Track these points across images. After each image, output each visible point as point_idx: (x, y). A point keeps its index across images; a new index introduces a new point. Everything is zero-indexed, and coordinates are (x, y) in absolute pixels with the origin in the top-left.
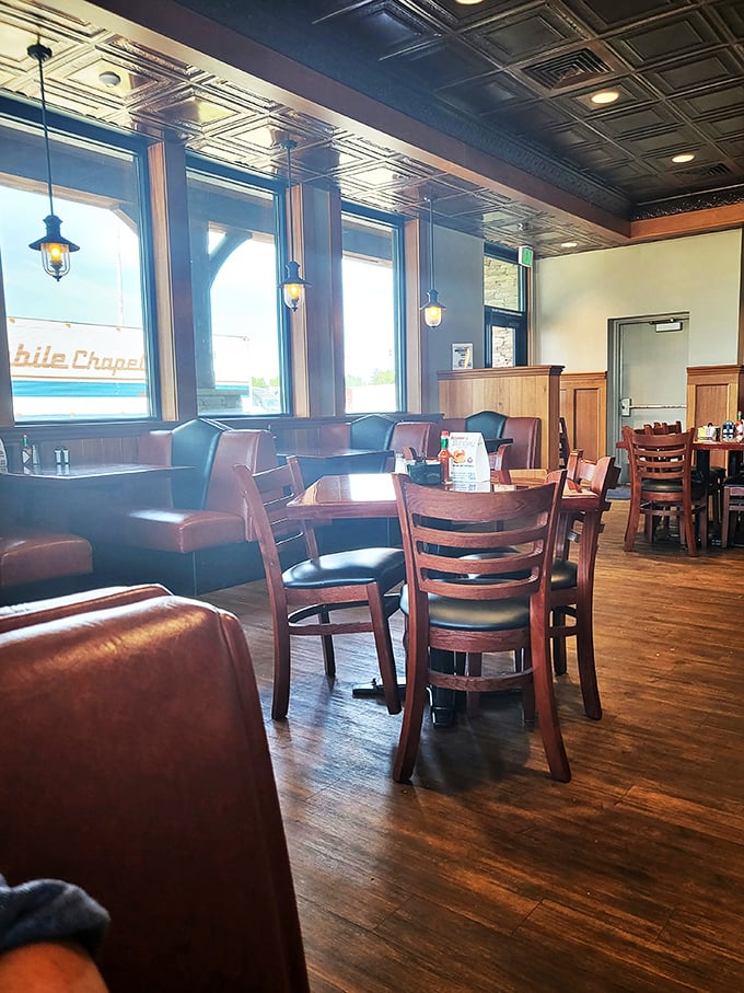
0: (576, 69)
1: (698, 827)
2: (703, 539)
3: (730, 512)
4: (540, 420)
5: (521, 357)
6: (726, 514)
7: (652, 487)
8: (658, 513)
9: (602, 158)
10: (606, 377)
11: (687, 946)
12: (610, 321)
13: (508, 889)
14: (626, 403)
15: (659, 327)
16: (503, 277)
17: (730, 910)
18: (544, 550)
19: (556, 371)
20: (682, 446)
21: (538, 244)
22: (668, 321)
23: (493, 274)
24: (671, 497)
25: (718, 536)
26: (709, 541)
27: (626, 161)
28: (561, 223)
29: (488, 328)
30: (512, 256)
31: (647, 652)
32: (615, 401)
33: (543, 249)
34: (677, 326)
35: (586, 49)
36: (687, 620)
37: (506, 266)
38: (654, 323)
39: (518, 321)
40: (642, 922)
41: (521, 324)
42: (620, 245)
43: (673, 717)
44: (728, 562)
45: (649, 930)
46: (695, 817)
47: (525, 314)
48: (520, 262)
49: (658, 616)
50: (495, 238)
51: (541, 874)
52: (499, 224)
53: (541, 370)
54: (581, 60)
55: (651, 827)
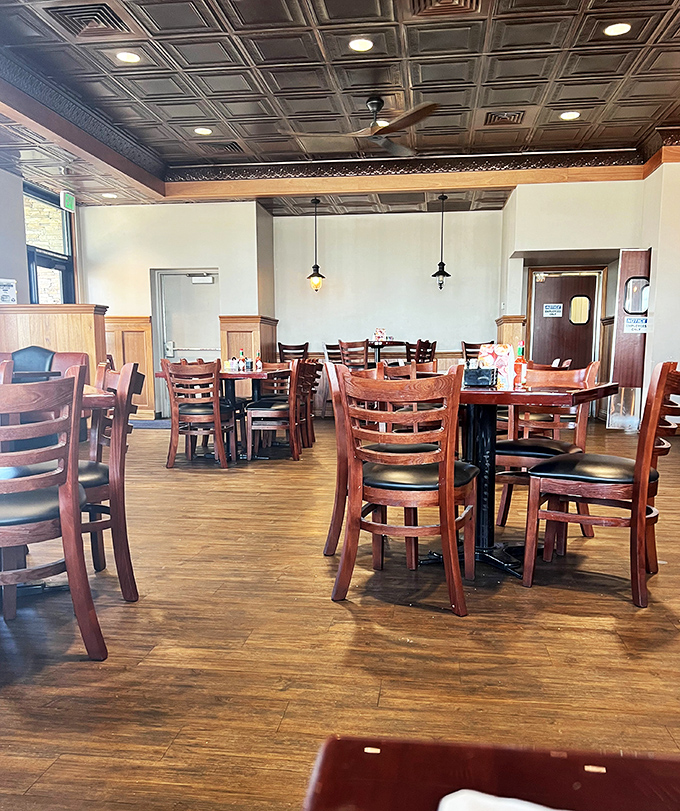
0: (99, 23)
1: (206, 667)
2: (233, 455)
3: (253, 431)
4: (87, 357)
5: (69, 296)
6: (250, 433)
7: (188, 411)
8: (194, 433)
9: (133, 116)
10: (150, 321)
11: (187, 755)
12: (152, 271)
13: (26, 756)
14: (169, 346)
15: (195, 280)
16: (46, 220)
17: (223, 719)
18: (68, 443)
19: (101, 310)
20: (210, 375)
21: (79, 191)
22: (202, 275)
23: (36, 216)
24: (204, 419)
25: (245, 451)
26: (238, 456)
27: (155, 124)
28: (101, 174)
29: (33, 266)
30: (54, 200)
31: (178, 543)
32: (160, 344)
33: (86, 198)
34: (209, 279)
35: (105, 5)
36: (215, 515)
37: (48, 208)
38: (190, 275)
39: (64, 264)
40: (151, 748)
41: (68, 267)
42: (158, 202)
43: (195, 588)
44: (251, 470)
45: (156, 752)
46: (205, 659)
47: (71, 257)
48: (62, 206)
49: (189, 515)
50: (32, 178)
51: (62, 734)
52: (36, 163)
53: (86, 308)
54: (100, 12)
55: (167, 675)
